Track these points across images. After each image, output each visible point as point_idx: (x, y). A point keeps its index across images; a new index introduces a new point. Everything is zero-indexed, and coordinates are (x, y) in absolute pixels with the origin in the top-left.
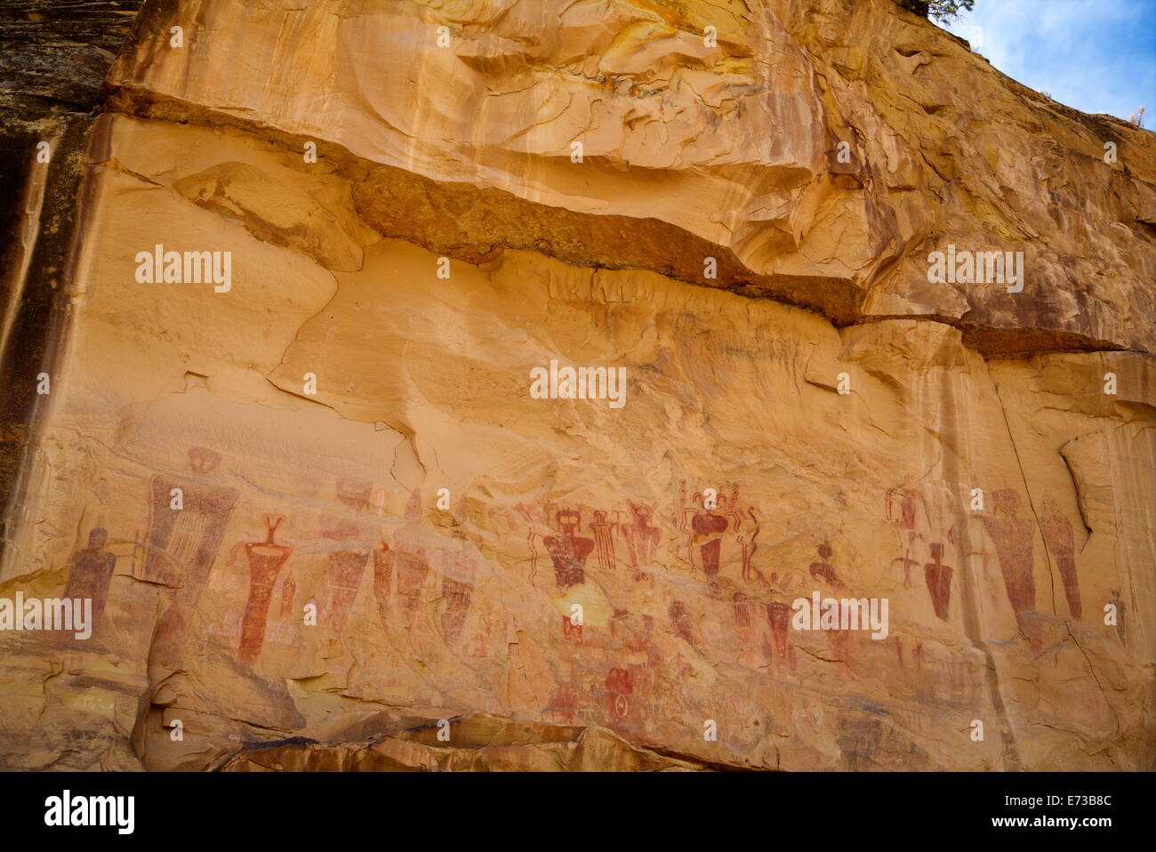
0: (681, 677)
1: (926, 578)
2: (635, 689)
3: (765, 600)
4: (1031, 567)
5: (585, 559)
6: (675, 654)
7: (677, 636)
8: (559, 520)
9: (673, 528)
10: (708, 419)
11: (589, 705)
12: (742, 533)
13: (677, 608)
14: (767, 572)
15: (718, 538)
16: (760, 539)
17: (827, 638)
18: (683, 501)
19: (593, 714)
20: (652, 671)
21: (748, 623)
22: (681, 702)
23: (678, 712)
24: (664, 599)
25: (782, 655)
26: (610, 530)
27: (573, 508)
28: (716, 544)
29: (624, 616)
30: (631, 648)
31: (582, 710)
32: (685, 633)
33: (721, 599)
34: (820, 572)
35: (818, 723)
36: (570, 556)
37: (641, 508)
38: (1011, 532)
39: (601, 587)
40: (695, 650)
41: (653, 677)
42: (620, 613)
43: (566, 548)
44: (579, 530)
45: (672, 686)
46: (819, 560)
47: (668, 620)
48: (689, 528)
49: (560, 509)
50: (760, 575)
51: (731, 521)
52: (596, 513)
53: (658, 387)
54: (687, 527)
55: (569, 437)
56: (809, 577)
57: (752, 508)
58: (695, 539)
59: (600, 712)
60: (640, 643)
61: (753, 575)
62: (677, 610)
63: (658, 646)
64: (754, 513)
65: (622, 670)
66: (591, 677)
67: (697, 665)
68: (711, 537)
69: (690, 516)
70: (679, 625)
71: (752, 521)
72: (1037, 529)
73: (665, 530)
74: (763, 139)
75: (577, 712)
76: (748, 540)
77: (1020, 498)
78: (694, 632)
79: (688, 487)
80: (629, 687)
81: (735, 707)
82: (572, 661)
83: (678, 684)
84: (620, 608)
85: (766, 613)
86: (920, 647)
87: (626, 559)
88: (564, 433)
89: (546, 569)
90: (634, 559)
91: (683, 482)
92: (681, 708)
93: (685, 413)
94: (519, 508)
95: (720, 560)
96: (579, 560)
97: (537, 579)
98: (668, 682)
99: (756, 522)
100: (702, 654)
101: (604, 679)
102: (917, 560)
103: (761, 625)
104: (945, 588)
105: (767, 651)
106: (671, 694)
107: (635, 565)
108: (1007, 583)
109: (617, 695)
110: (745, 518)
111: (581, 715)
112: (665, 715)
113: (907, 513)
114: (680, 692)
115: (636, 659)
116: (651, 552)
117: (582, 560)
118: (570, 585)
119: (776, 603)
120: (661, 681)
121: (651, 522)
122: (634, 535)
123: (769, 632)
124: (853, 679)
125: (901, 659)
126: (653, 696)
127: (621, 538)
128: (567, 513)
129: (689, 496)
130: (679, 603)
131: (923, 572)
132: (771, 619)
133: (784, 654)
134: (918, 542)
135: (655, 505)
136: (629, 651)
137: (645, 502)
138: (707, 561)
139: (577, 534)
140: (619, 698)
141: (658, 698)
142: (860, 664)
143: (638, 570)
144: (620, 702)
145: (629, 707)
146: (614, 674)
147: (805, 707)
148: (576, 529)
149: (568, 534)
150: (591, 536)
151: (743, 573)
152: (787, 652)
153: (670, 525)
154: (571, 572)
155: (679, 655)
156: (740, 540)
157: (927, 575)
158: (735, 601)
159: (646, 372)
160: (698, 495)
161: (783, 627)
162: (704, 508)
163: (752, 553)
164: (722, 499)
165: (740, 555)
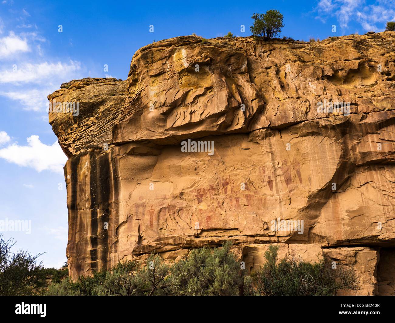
0: (219, 215)
1: (268, 183)
3: (235, 197)
4: (291, 175)
7: (219, 208)
8: (197, 192)
10: (224, 163)
12: (231, 184)
14: (236, 191)
16: (234, 185)
17: (246, 201)
20: (214, 215)
21: (232, 202)
24: (216, 201)
26: (206, 191)
27: (200, 189)
28: (227, 188)
30: (210, 212)
36: (200, 198)
38: (286, 169)
39: (205, 202)
41: (214, 217)
43: (199, 196)
46: (245, 186)
47: (217, 205)
50: (234, 192)
51: (229, 183)
52: (203, 189)
53: (213, 159)
57: (232, 179)
58: (223, 188)
59: (205, 224)
60: (212, 211)
61: (233, 192)
62: (219, 203)
63: (215, 210)
66: (204, 219)
67: (222, 212)
68: (226, 187)
69: (222, 183)
70: (219, 206)
72: (292, 166)
77: (288, 161)
78: (221, 206)
80: (210, 219)
81: (229, 218)
82: (201, 216)
83: (218, 217)
86: (266, 198)
89: (196, 201)
90: (211, 195)
91: (220, 177)
92: (219, 221)
93: (219, 163)
94: (191, 191)
95: (227, 191)
97: (195, 203)
98: (216, 217)
99: (233, 182)
100: (223, 210)
101: (206, 218)
102: (266, 180)
103: (234, 202)
104: (272, 184)
105: (235, 206)
106: (217, 219)
107: (211, 197)
110: (231, 181)
112: (216, 223)
113: (263, 171)
115: (211, 214)
116: (214, 193)
117: (202, 198)
118: (200, 203)
119: (237, 197)
121: (214, 187)
122: (211, 191)
123: (236, 203)
124: (251, 208)
125: (261, 202)
126: (214, 220)
127: (208, 192)
128: (198, 190)
129: (221, 180)
130: (219, 201)
132: (236, 200)
134: (266, 176)
135: (214, 184)
137: (212, 184)
138: (225, 191)
139: (201, 193)
142: (253, 205)
144: (208, 222)
145: (210, 222)
146: (208, 217)
149: (199, 194)
150: (203, 193)
151: (231, 192)
152: (239, 206)
154: (200, 201)
155: (219, 211)
156: (231, 186)
158: (230, 198)
160: (223, 179)
161: (238, 201)
162: (224, 181)
163: (233, 188)
164: (227, 178)
165: (231, 189)
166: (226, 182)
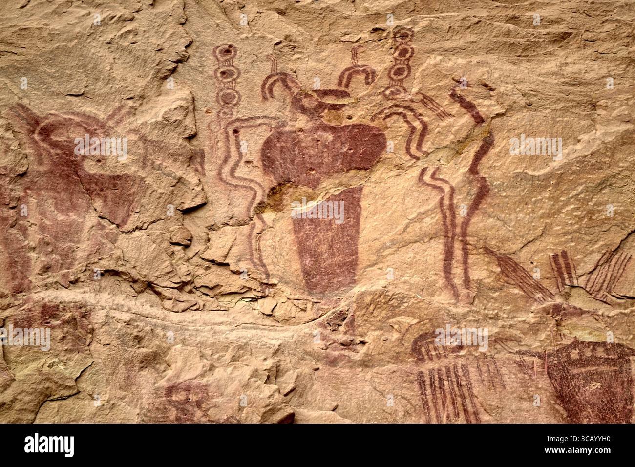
3: (537, 342)
15: (355, 184)
16: (499, 163)
37: (64, 124)
50: (509, 267)
51: (395, 131)
61: (481, 269)
69: (253, 139)
71: (466, 119)
76: (455, 173)
79: (242, 62)
85: (544, 382)
95: (362, 248)
99: (478, 117)
110: (442, 115)
119: (577, 344)
121: (101, 163)
151: (447, 269)
156: (429, 180)
158: (419, 358)
160: (279, 80)
162: (304, 110)
163: (474, 207)
164: (362, 77)
165: (431, 222)
166: (333, 129)
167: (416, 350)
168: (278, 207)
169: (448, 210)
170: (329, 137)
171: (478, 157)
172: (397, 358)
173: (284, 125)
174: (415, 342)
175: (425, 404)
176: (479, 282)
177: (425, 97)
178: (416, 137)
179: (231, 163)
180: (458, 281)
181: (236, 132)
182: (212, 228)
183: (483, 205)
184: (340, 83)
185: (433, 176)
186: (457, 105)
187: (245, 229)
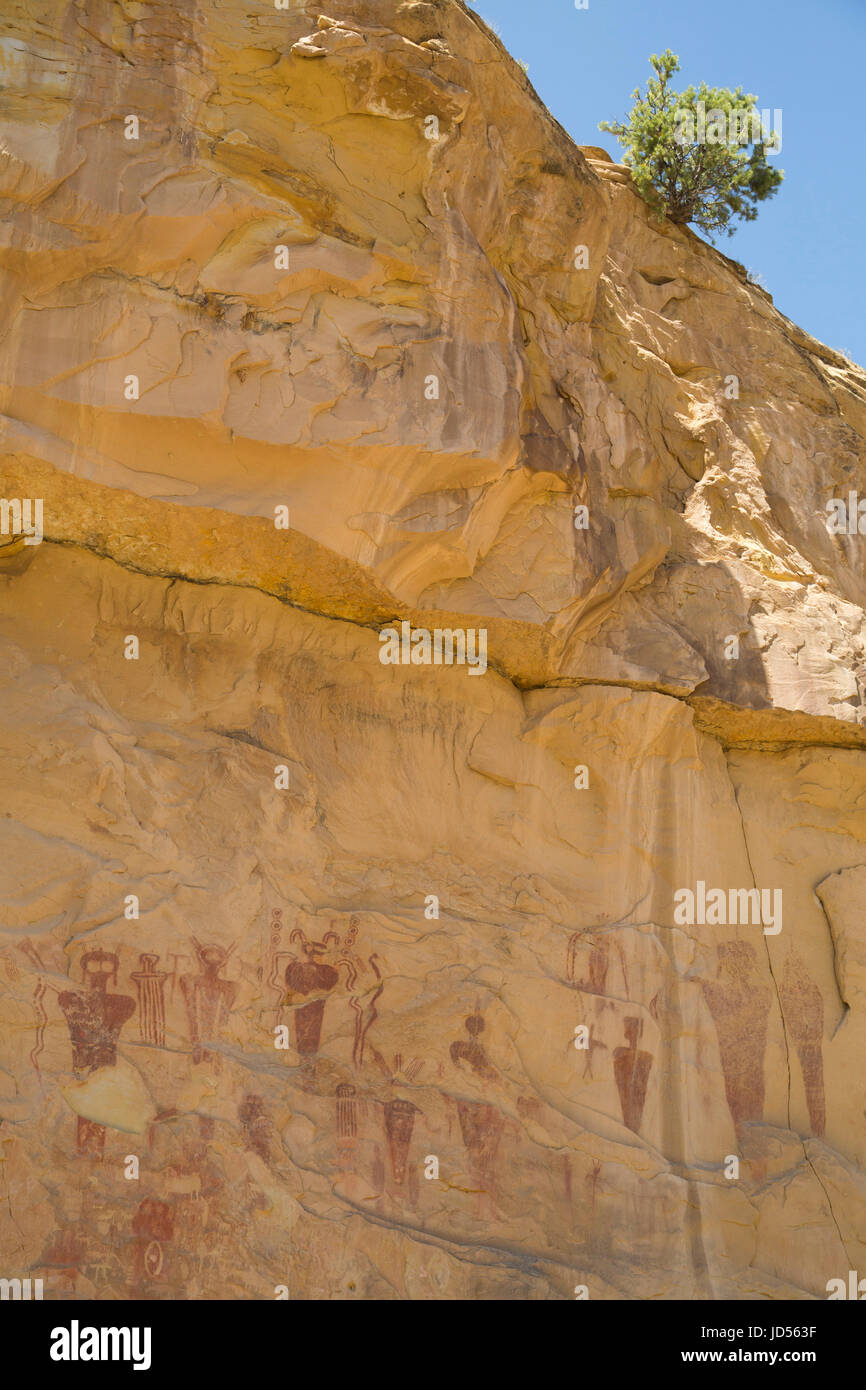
0: (247, 1214)
1: (615, 1066)
2: (177, 1232)
3: (383, 1096)
4: (761, 1057)
5: (119, 1028)
6: (241, 1178)
7: (248, 1149)
8: (84, 966)
9: (256, 983)
10: (322, 818)
11: (104, 1258)
12: (358, 991)
13: (252, 1106)
14: (388, 1052)
15: (322, 997)
16: (383, 1003)
17: (466, 1156)
18: (275, 940)
19: (109, 1272)
20: (204, 1204)
21: (354, 1127)
22: (245, 1254)
23: (237, 1269)
24: (234, 1092)
25: (398, 1180)
26: (161, 985)
27: (109, 949)
28: (318, 1008)
29: (170, 1118)
30: (176, 1167)
31: (93, 1266)
32: (261, 1148)
33: (318, 1093)
34: (466, 1055)
35: (442, 1286)
36: (96, 1023)
37: (211, 951)
38: (739, 1004)
39: (140, 1072)
40: (273, 1173)
41: (205, 1215)
42: (165, 1114)
43: (92, 1011)
44: (115, 983)
45: (233, 1228)
46: (465, 1037)
47: (237, 1123)
48: (280, 982)
49: (89, 950)
50: (378, 1057)
51: (343, 974)
52: (144, 959)
53: (252, 765)
54: (277, 982)
55: (112, 837)
56: (448, 1062)
57: (375, 956)
58: (288, 998)
59: (120, 1270)
60: (191, 1159)
61: (367, 1056)
62: (251, 1109)
63: (219, 1165)
64: (378, 963)
65: (160, 1203)
66: (111, 1213)
67: (274, 1193)
68: (313, 996)
69: (283, 964)
70: (251, 1132)
71: (374, 974)
72: (775, 1000)
73: (244, 985)
74: (433, 411)
75: (84, 1269)
76: (365, 1003)
77: (755, 954)
78: (274, 1145)
79: (283, 920)
80: (168, 1230)
81: (323, 1261)
82: (86, 1188)
83: (243, 1224)
84: (166, 1105)
85: (382, 1116)
86: (597, 1171)
87: (182, 1029)
88: (105, 831)
89: (59, 1042)
90: (194, 1030)
91: (278, 913)
92: (243, 1264)
93: (289, 808)
94: (26, 946)
95: (322, 1033)
96: (110, 1029)
98: (228, 1222)
99: (379, 976)
100: (281, 1178)
101: (131, 1217)
102: (604, 1042)
103: (373, 1131)
104: (639, 1083)
105: (378, 1173)
106: (230, 1241)
107: (194, 1039)
108: (727, 1079)
109: (149, 1242)
110: (364, 971)
111: (90, 1273)
112: (217, 1273)
113: (595, 971)
114: (244, 1237)
115: (183, 1184)
116: (221, 1019)
117: (115, 1030)
118: (94, 1069)
119: (398, 1101)
120: (216, 1220)
121: (225, 974)
122: (198, 993)
123: (384, 1143)
124: (498, 1218)
125: (568, 1189)
126: (202, 1244)
127: (178, 996)
128: (99, 956)
129: (284, 933)
130: (255, 1098)
131: (611, 1060)
132: (389, 1125)
133: (402, 1178)
134: (608, 1013)
135: (233, 947)
136: (174, 1172)
137: (219, 942)
138: (303, 1033)
139: (110, 990)
140: (150, 1247)
141: (210, 1248)
142: (511, 1197)
143: (198, 1047)
144: (152, 1252)
145: (164, 1261)
146: (148, 1209)
147: (425, 1262)
148: (110, 981)
149: (97, 989)
150: (132, 993)
151: (354, 1053)
152: (407, 1176)
153: (252, 976)
154: (97, 1048)
155: (249, 1179)
156: (353, 1004)
157: (616, 1063)
158: (339, 1096)
159: (236, 743)
160: (298, 933)
161: (405, 1137)
162: (306, 952)
163: (370, 1023)
164: (333, 939)
165: (351, 1026)
166: (317, 965)
167: (338, 1091)
168: (290, 1004)
169: (358, 1022)
170: (315, 969)
171: (374, 999)
172: (330, 1095)
173: (297, 958)
174: (339, 1087)
175: (338, 1118)
176: (366, 1062)
177: (359, 959)
178: (351, 979)
179: (273, 976)
180: (358, 1060)
181: (277, 960)
182: (263, 1011)
183: (373, 1024)
184: (323, 940)
185: (355, 1003)
186: (371, 966)
187: (276, 1013)
